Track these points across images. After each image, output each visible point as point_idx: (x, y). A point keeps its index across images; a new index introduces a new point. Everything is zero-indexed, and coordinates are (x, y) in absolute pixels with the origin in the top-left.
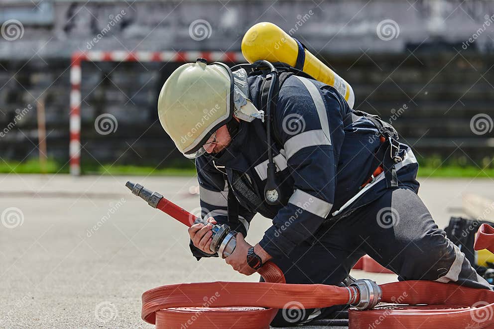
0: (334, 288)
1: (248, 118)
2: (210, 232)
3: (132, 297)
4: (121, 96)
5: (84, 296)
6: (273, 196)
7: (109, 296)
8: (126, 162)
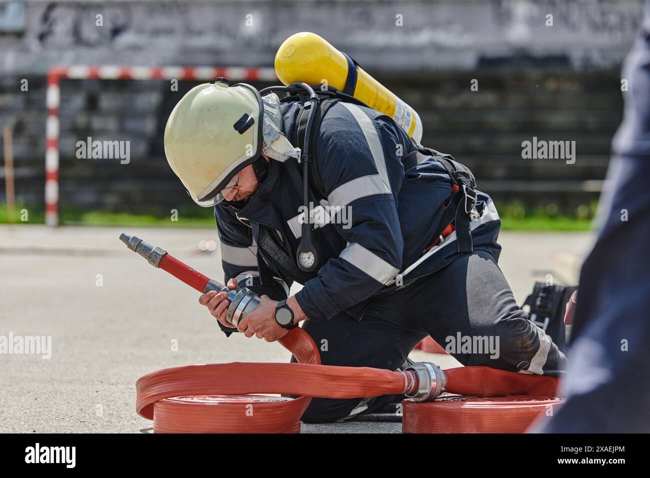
0: (386, 373)
1: (281, 157)
2: (226, 301)
3: (123, 383)
4: (111, 124)
5: (61, 382)
6: (308, 259)
7: (94, 382)
8: (117, 210)
